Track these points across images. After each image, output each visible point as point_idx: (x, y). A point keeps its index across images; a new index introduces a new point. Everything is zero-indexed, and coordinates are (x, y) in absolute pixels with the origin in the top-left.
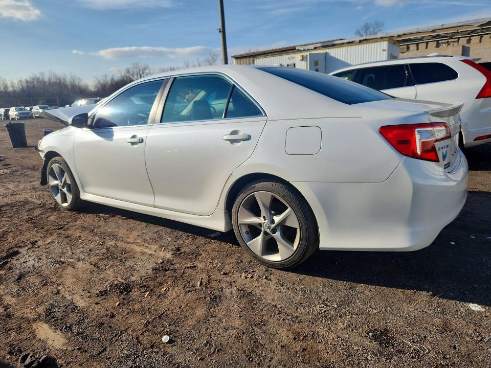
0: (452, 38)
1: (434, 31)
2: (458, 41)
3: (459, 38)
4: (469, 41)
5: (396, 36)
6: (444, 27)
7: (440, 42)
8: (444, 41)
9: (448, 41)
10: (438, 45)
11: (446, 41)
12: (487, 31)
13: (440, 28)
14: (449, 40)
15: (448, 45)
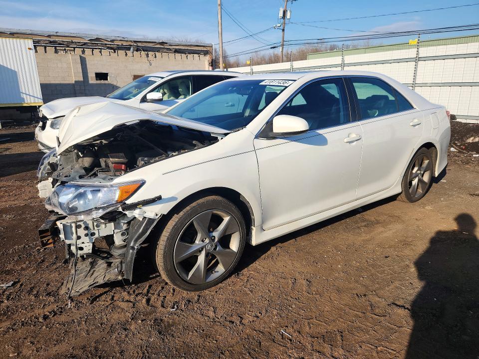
0: (68, 47)
1: (49, 36)
2: (74, 50)
3: (74, 48)
4: (83, 52)
5: (9, 33)
6: (58, 34)
7: (57, 48)
8: (61, 48)
9: (65, 49)
10: (56, 52)
11: (64, 48)
12: (96, 46)
13: (55, 34)
14: (67, 48)
15: (66, 52)
